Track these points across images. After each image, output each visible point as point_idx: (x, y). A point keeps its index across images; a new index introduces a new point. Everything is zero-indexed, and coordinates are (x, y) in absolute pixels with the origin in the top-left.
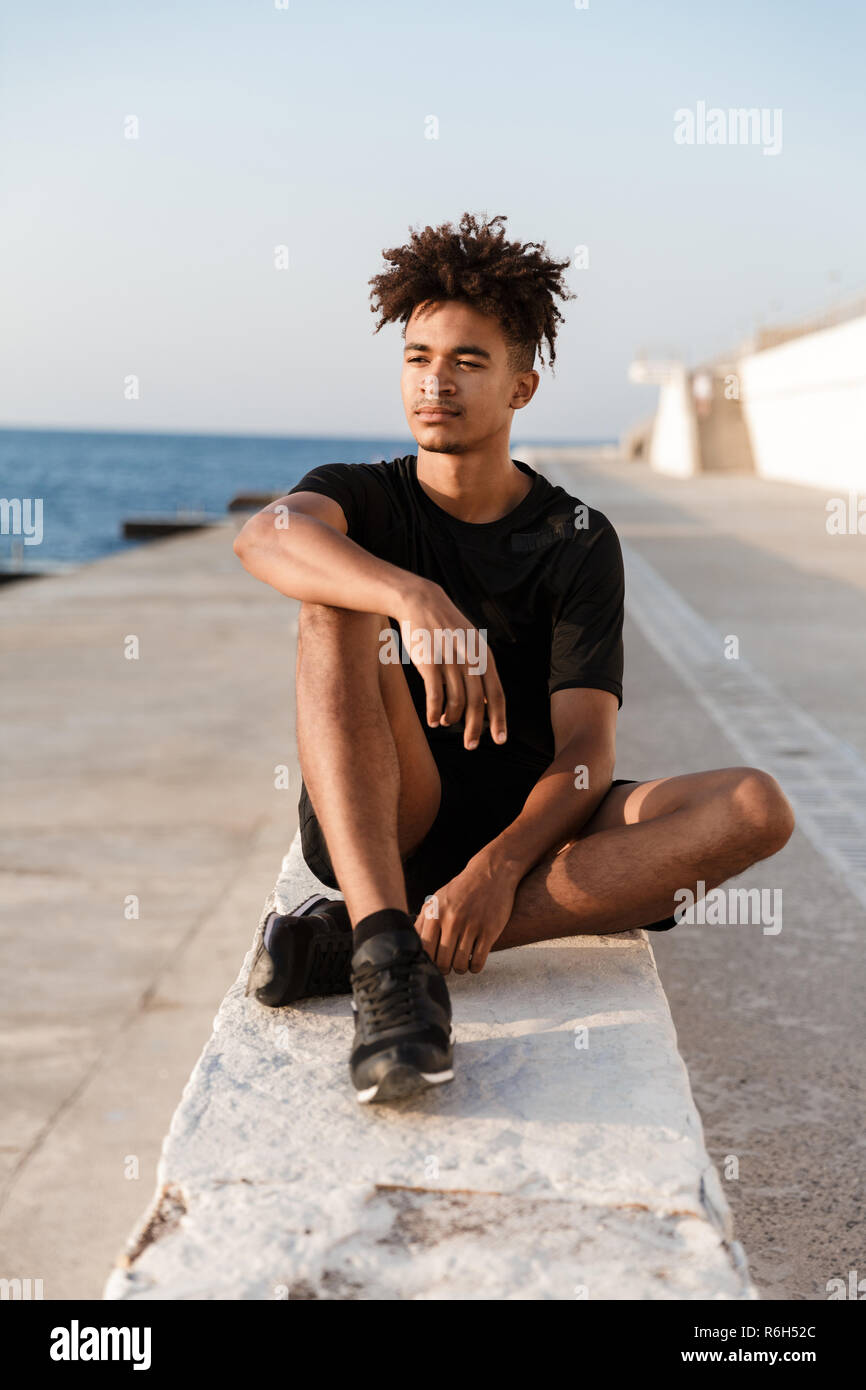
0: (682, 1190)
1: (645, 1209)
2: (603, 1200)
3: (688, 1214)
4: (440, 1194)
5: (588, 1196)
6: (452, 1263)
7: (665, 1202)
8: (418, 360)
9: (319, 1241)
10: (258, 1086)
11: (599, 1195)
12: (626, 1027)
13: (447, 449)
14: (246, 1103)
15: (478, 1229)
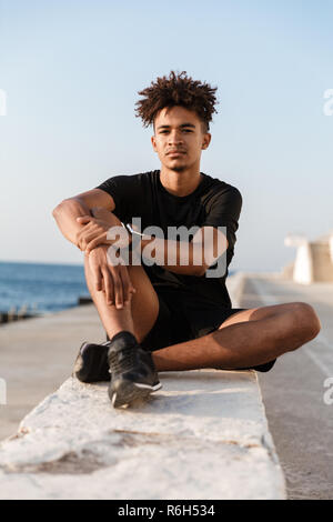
0: (253, 437)
1: (235, 443)
2: (217, 439)
3: (255, 446)
4: (144, 434)
5: (210, 438)
6: (142, 451)
7: (244, 441)
8: (164, 132)
9: (84, 441)
10: (72, 403)
11: (215, 437)
12: (239, 393)
13: (175, 169)
14: (65, 407)
15: (158, 443)
